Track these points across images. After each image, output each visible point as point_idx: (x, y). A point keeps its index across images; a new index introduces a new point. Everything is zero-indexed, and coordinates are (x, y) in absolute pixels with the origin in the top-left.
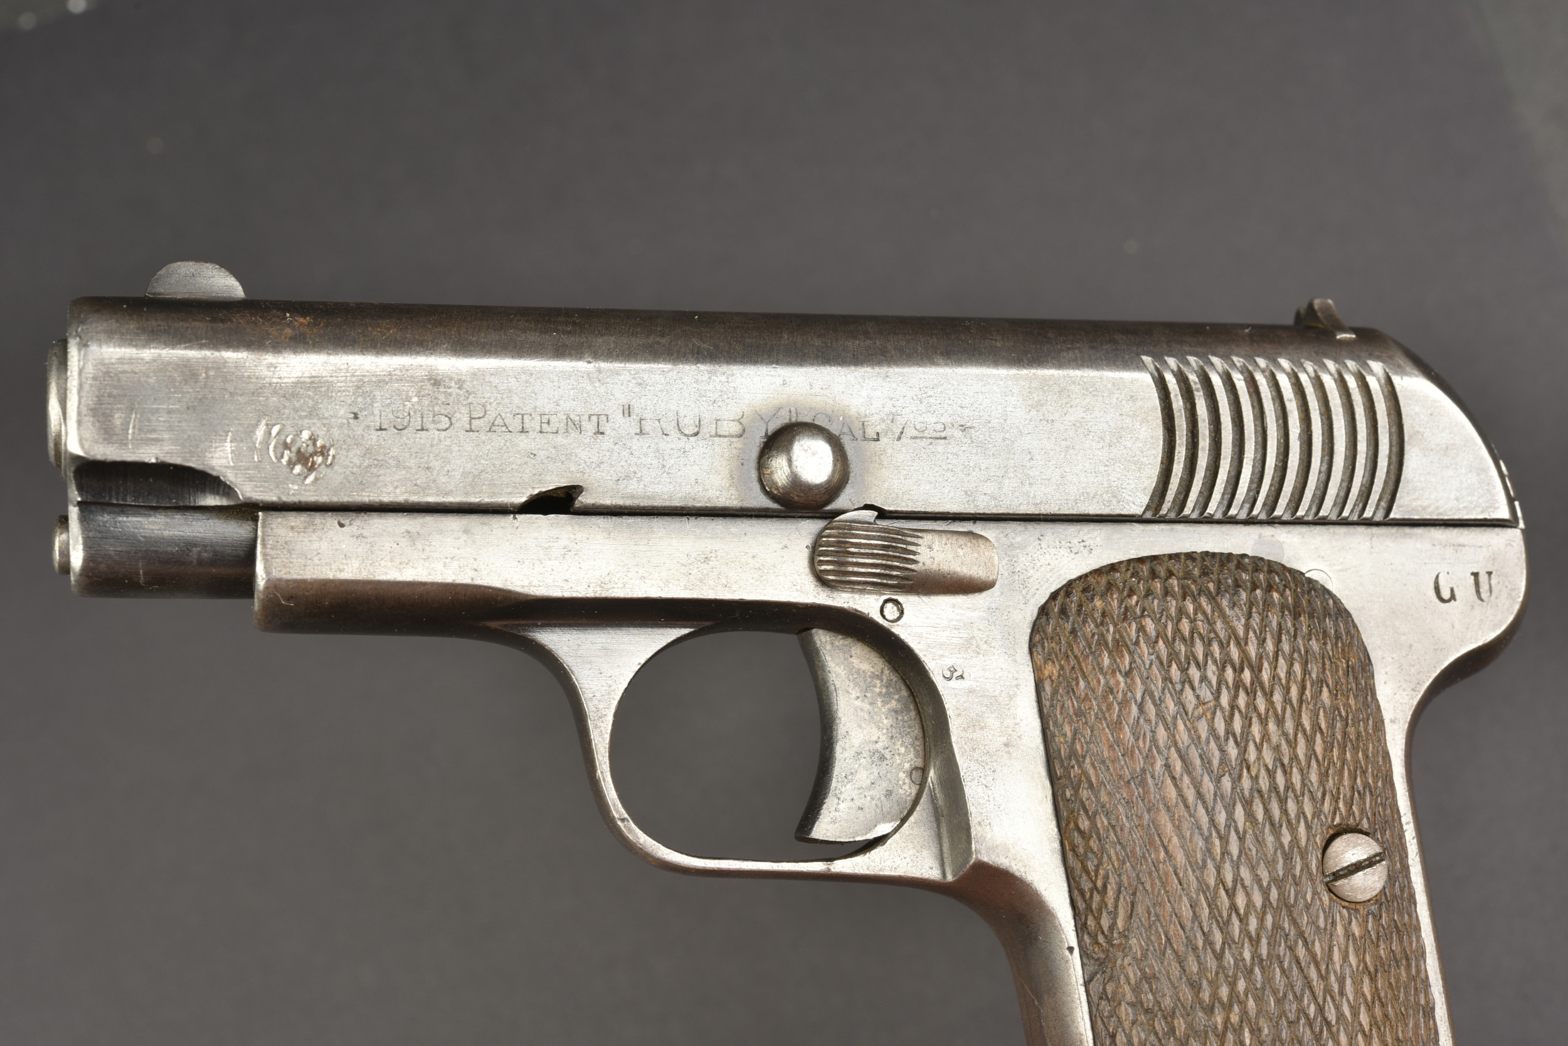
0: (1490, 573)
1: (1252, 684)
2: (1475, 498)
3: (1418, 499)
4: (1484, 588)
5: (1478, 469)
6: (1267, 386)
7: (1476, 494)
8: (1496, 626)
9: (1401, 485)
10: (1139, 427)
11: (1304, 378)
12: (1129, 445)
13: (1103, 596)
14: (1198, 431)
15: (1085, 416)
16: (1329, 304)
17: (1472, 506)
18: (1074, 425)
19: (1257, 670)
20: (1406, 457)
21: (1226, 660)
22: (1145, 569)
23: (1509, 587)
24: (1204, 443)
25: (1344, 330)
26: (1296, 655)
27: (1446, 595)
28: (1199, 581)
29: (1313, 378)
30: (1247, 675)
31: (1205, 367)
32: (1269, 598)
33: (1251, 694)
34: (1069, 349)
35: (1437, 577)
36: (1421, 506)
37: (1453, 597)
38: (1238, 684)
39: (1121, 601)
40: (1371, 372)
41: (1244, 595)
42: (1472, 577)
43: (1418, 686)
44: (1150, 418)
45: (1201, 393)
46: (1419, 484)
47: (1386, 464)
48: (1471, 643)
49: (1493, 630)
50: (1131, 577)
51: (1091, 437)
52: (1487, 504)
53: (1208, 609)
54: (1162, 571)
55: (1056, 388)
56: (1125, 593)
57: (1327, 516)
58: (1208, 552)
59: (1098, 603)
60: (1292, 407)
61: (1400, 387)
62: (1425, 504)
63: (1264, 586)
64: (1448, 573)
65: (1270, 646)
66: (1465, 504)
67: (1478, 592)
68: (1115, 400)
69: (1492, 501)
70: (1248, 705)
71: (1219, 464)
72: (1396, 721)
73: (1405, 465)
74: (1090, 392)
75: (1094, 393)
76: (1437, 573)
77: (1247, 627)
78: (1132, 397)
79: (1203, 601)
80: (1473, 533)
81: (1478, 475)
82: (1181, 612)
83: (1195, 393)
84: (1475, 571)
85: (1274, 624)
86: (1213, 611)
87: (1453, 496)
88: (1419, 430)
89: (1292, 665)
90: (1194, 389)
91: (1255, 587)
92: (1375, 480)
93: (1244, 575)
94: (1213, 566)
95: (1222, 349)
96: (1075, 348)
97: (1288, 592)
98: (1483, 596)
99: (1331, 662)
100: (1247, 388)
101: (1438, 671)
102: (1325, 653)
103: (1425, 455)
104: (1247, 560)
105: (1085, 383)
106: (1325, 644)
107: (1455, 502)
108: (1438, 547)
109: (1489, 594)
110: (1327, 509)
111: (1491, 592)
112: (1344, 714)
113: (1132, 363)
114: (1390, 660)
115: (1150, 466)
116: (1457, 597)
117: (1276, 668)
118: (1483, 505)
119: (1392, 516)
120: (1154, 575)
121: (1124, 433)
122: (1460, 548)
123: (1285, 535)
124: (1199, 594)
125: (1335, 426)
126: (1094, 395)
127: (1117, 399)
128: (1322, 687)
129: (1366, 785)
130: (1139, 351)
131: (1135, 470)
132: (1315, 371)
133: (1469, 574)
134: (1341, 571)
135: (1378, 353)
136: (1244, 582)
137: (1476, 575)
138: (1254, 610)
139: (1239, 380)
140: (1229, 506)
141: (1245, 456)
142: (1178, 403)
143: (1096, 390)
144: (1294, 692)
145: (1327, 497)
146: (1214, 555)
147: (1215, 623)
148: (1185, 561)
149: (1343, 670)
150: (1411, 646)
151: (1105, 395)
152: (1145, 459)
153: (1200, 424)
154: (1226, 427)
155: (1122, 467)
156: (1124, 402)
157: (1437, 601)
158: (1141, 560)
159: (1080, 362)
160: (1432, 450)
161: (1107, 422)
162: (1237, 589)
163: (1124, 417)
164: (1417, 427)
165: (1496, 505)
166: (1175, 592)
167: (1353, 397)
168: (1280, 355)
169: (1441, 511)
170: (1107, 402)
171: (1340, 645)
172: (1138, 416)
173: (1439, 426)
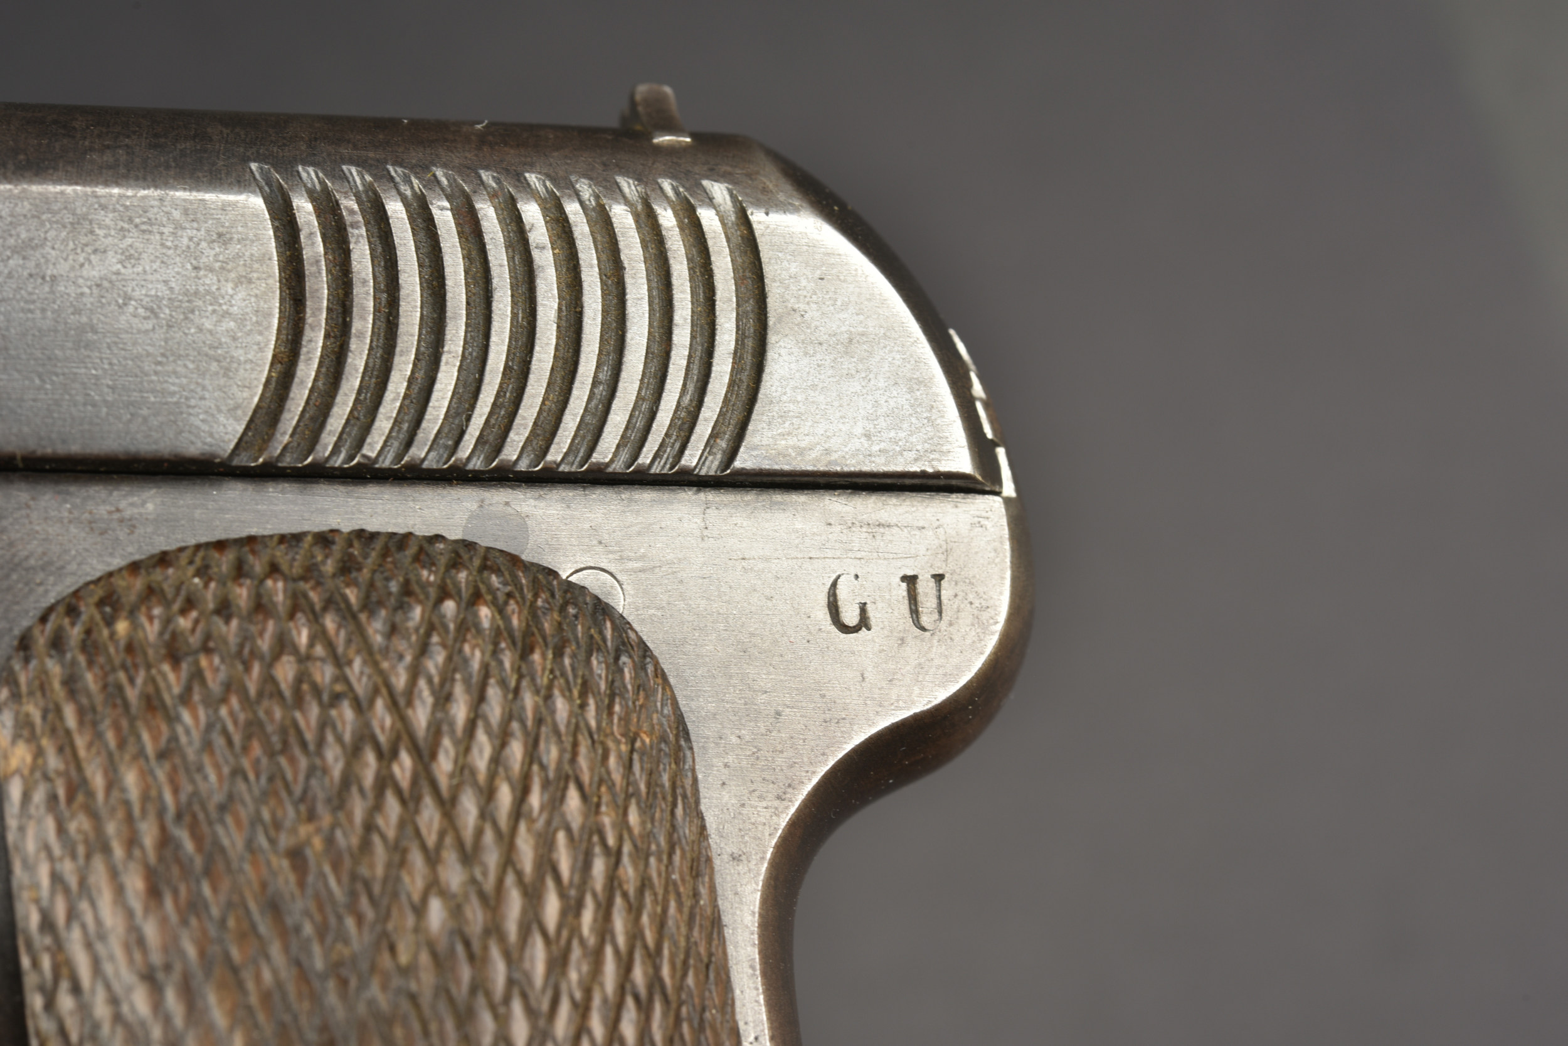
0: (939, 578)
1: (415, 782)
2: (902, 435)
3: (789, 434)
4: (927, 602)
5: (911, 379)
6: (496, 221)
7: (905, 426)
8: (948, 677)
9: (758, 407)
10: (230, 292)
11: (572, 209)
12: (208, 325)
13: (132, 614)
14: (352, 301)
15: (123, 271)
16: (665, 95)
17: (898, 449)
18: (98, 286)
19: (425, 756)
20: (771, 355)
21: (364, 737)
22: (225, 562)
23: (977, 604)
24: (364, 324)
25: (671, 128)
26: (515, 726)
27: (850, 617)
28: (330, 584)
29: (594, 209)
30: (404, 766)
31: (376, 185)
32: (470, 618)
33: (410, 802)
34: (108, 147)
35: (834, 584)
36: (794, 447)
37: (864, 622)
38: (384, 781)
39: (167, 621)
40: (710, 202)
41: (417, 612)
42: (904, 585)
43: (790, 790)
44: (255, 275)
45: (363, 231)
46: (792, 407)
47: (728, 368)
48: (898, 708)
49: (943, 685)
50: (194, 576)
51: (131, 309)
52: (927, 446)
53: (340, 640)
54: (258, 566)
55: (68, 218)
56: (176, 607)
57: (608, 465)
58: (362, 531)
59: (122, 627)
60: (545, 260)
61: (762, 227)
62: (803, 444)
63: (465, 594)
64: (857, 577)
65: (460, 711)
66: (883, 446)
67: (915, 612)
68: (185, 241)
69: (935, 440)
70: (402, 824)
71: (392, 363)
72: (744, 858)
73: (768, 369)
74: (136, 226)
75: (144, 227)
76: (834, 577)
77: (415, 672)
78: (220, 235)
79: (330, 622)
80: (908, 503)
81: (911, 390)
82: (283, 644)
83: (350, 230)
84: (910, 573)
85: (476, 665)
86: (349, 641)
87: (858, 430)
88: (796, 306)
89: (504, 744)
90: (348, 223)
91: (444, 594)
92: (706, 399)
93: (425, 573)
94: (366, 556)
95: (416, 155)
96: (120, 147)
97: (512, 606)
98: (925, 620)
99: (593, 742)
100: (457, 224)
101: (831, 763)
102: (582, 724)
103: (806, 354)
104: (441, 546)
105: (126, 208)
106: (583, 706)
107: (863, 440)
108: (837, 529)
109: (936, 616)
110: (606, 451)
111: (940, 612)
112: (611, 841)
113: (228, 174)
114: (734, 739)
115: (248, 366)
116: (873, 622)
117: (467, 750)
118: (919, 447)
119: (738, 464)
120: (240, 571)
121: (200, 303)
122: (882, 530)
123: (532, 502)
124: (325, 609)
125: (630, 297)
126: (144, 231)
127: (191, 239)
128: (565, 789)
129: (655, 981)
130: (248, 154)
131: (217, 373)
132: (597, 197)
133: (898, 580)
134: (642, 571)
135: (729, 169)
136: (424, 586)
137: (911, 581)
138: (435, 639)
139: (442, 209)
140: (409, 443)
141: (446, 349)
142: (314, 247)
143: (150, 222)
144: (505, 796)
145: (608, 429)
146: (374, 536)
147: (350, 663)
148: (311, 546)
149: (619, 756)
150: (778, 713)
151: (165, 230)
152: (241, 351)
153: (357, 290)
154: (408, 295)
155: (191, 366)
156: (204, 244)
157: (833, 629)
158: (220, 545)
159: (122, 171)
160: (820, 344)
161: (166, 282)
162: (406, 599)
163: (202, 273)
164: (792, 300)
165: (945, 448)
166: (274, 604)
167: (669, 244)
168: (531, 168)
169: (834, 456)
170: (169, 244)
171: (617, 708)
172: (229, 271)
173: (836, 300)
